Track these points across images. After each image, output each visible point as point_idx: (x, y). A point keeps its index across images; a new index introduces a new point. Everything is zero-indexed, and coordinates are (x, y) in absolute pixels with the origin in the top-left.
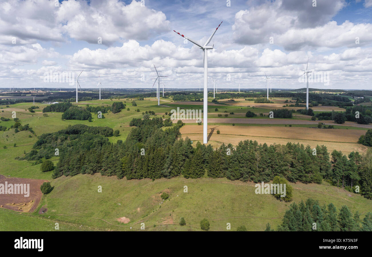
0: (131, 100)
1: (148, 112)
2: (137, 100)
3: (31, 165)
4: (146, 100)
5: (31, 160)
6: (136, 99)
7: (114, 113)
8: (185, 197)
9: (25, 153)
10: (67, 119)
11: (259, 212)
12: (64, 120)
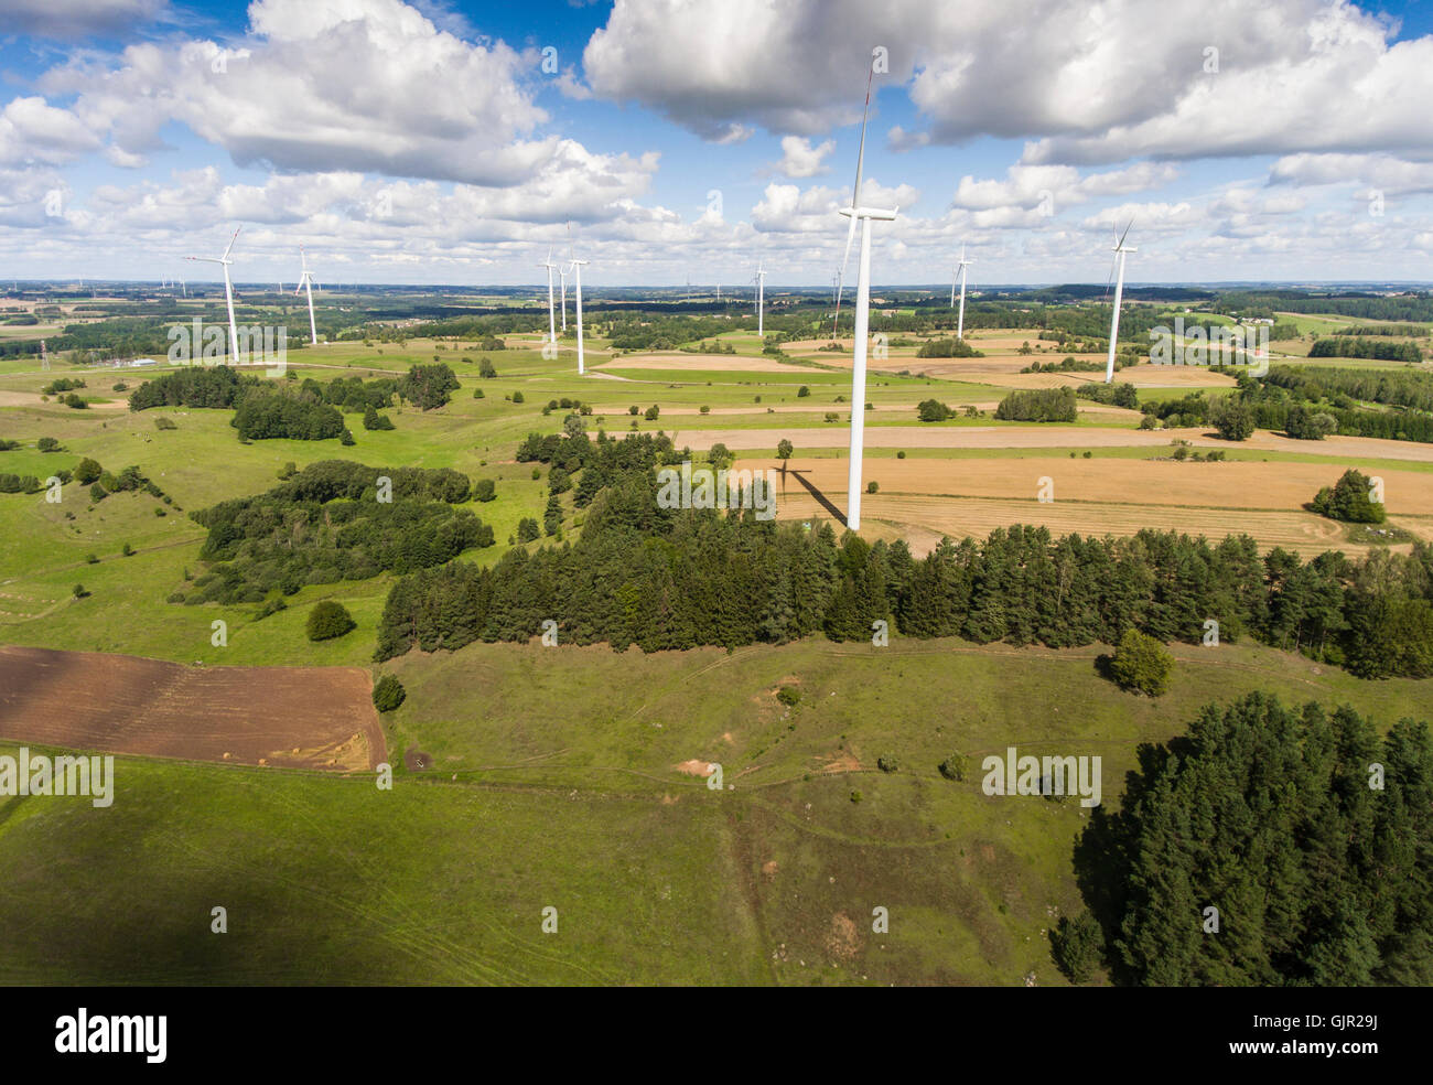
0: (456, 348)
1: (559, 406)
2: (476, 349)
3: (254, 621)
4: (513, 349)
5: (234, 603)
6: (474, 345)
7: (424, 410)
8: (857, 696)
9: (188, 579)
10: (256, 438)
11: (1086, 726)
12: (249, 441)
